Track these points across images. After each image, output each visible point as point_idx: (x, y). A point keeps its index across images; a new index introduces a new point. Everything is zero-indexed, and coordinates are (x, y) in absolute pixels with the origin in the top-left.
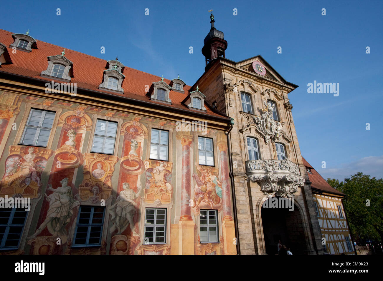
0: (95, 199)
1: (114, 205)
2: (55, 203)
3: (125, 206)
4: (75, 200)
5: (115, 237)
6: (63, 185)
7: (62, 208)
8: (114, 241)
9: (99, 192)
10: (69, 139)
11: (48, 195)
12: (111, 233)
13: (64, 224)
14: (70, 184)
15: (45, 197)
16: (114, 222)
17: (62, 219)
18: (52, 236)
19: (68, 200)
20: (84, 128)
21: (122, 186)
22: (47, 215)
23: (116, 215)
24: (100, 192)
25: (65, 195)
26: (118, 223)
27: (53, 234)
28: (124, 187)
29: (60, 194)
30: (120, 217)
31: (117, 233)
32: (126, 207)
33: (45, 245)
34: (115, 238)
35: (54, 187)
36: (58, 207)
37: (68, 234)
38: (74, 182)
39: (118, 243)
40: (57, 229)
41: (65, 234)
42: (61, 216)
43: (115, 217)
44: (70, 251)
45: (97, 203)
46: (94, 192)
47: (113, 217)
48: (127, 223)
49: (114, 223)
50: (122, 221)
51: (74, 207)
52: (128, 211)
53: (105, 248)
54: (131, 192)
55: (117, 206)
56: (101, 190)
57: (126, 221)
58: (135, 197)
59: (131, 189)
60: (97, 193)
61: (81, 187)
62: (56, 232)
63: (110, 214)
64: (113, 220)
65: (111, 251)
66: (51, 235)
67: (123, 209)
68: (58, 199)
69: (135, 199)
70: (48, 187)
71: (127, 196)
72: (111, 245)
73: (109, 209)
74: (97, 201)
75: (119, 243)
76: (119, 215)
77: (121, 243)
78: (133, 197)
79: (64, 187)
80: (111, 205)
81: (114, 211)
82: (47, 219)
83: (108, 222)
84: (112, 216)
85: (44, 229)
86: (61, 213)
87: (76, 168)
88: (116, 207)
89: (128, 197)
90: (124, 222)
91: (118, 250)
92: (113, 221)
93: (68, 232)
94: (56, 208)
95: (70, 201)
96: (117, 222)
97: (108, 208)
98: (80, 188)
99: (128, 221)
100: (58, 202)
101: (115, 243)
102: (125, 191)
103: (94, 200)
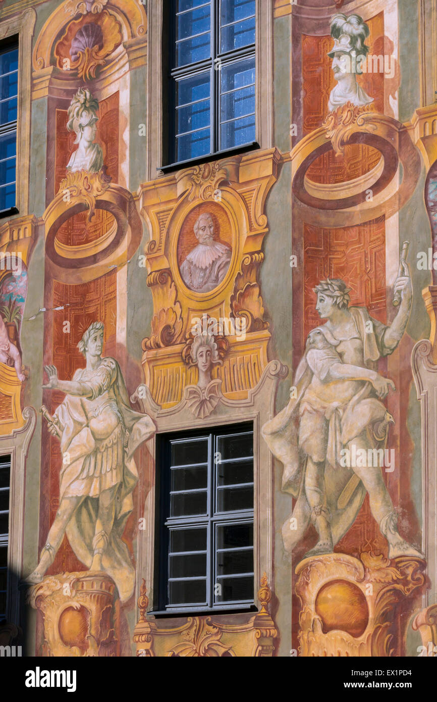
0: (205, 395)
1: (288, 410)
2: (77, 438)
3: (335, 404)
4: (136, 414)
5: (306, 565)
6: (90, 358)
7: (99, 456)
8: (307, 584)
9: (216, 360)
10: (75, 143)
11: (52, 412)
12: (288, 546)
13: (117, 522)
14: (109, 349)
15: (45, 421)
16: (295, 494)
17: (105, 501)
18: (88, 573)
19: (113, 420)
20: (122, 62)
21: (310, 302)
22: (62, 490)
23: (302, 460)
24: (220, 358)
25: (100, 401)
26: (313, 498)
27: (88, 563)
28: (325, 306)
29: (84, 399)
30: (321, 465)
31: (313, 546)
32: (341, 411)
33: (70, 608)
34: (306, 570)
35: (62, 377)
36: (88, 456)
37: (133, 563)
38: (121, 336)
39: (323, 594)
40: (98, 543)
41: (124, 564)
42: (102, 491)
43: (296, 466)
44: (149, 630)
45: (214, 412)
46: (200, 365)
47: (289, 472)
48: (355, 494)
49: (294, 501)
50: (330, 483)
51: (136, 445)
52: (355, 432)
53: (273, 619)
54: (358, 325)
55: (302, 410)
56: (224, 346)
57: (352, 484)
58: (381, 346)
59: (356, 305)
60: (212, 366)
61: (150, 348)
62: (97, 557)
63: (274, 459)
64: (289, 484)
65: (300, 634)
66: (84, 568)
67: (327, 422)
68: (82, 419)
69: (383, 358)
70: (47, 379)
71: (339, 349)
72: (297, 604)
73: (269, 431)
74: (215, 403)
75: (329, 594)
76: (316, 458)
77: (336, 594)
78: (371, 351)
79: (93, 366)
80: (275, 414)
81: (291, 442)
82: (65, 506)
83: (269, 496)
84: (282, 466)
85: (61, 548)
86: (100, 477)
87: (121, 265)
88: (296, 420)
89: (345, 357)
90: (341, 488)
91: (326, 629)
92: (291, 491)
93: (132, 552)
94: (82, 460)
95: (121, 420)
96: (308, 492)
97: (262, 429)
98: (145, 356)
99: (361, 484)
100: (85, 433)
101: (311, 594)
102: (328, 324)
103: (203, 403)
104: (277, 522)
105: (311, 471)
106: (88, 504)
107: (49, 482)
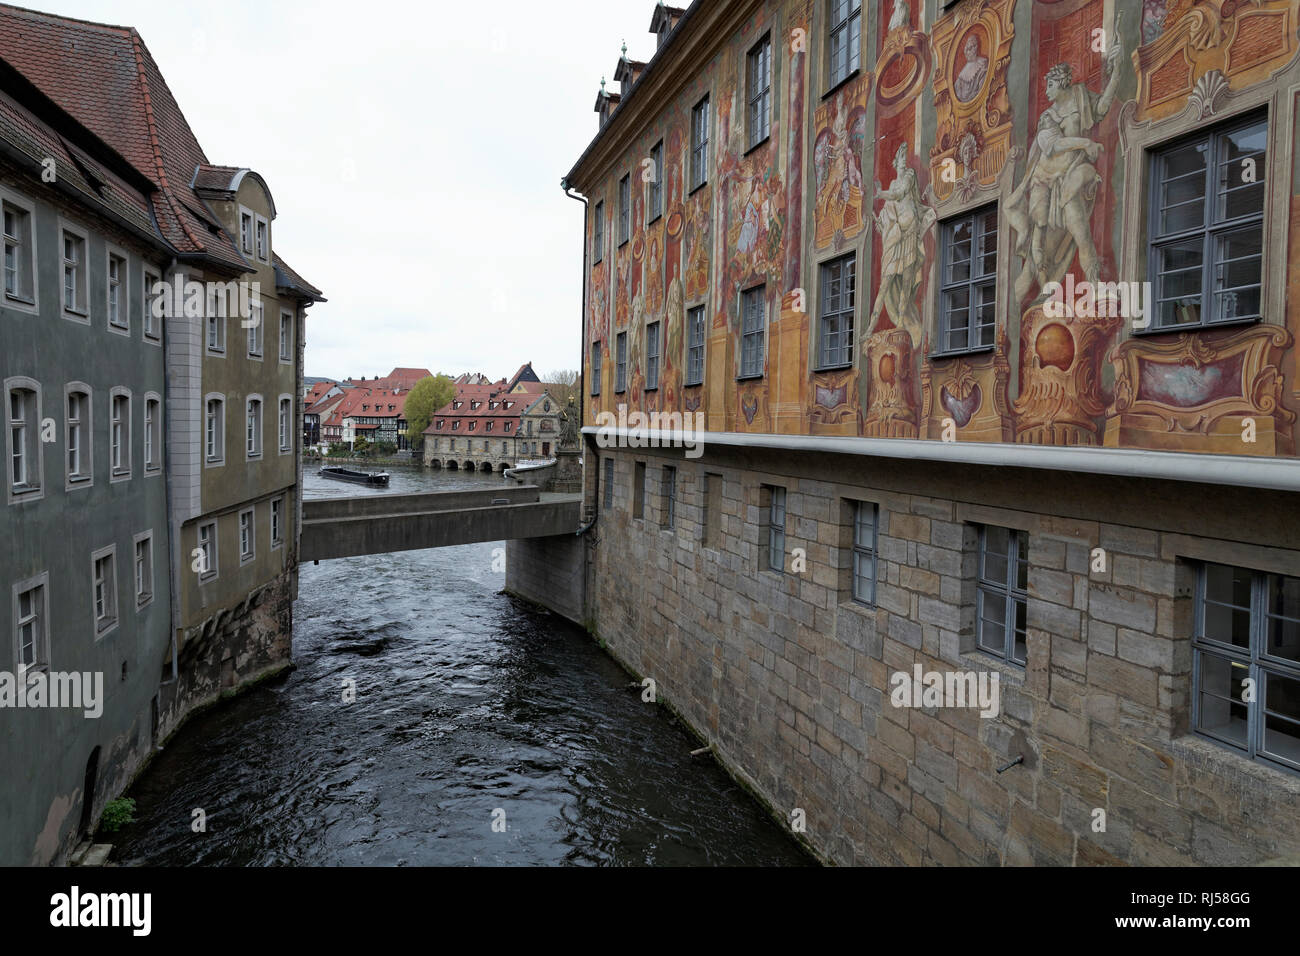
0: (967, 185)
1: (1022, 186)
2: (891, 232)
3: (1057, 174)
4: (925, 207)
5: (1030, 313)
6: (899, 171)
7: (903, 244)
8: (1030, 328)
9: (976, 155)
11: (878, 215)
12: (1018, 299)
13: (912, 292)
14: (911, 162)
15: (874, 222)
16: (1024, 255)
17: (906, 277)
18: (896, 330)
19: (911, 215)
21: (1042, 89)
22: (883, 270)
23: (1030, 225)
24: (979, 152)
25: (905, 201)
26: (1037, 257)
27: (896, 323)
28: (1052, 90)
29: (896, 202)
30: (1044, 229)
31: (1035, 297)
32: (1061, 179)
33: (886, 356)
34: (1030, 318)
35: (883, 189)
36: (897, 244)
37: (921, 321)
38: (918, 150)
39: (1042, 336)
40: (902, 308)
41: (916, 322)
42: (905, 269)
43: (1026, 231)
44: (928, 369)
45: (972, 198)
46: (965, 160)
47: (1020, 239)
48: (1068, 250)
49: (1024, 261)
50: (1050, 243)
51: (924, 232)
52: (1071, 195)
53: (1007, 358)
54: (1077, 100)
55: (1032, 184)
56: (981, 142)
57: (1067, 241)
58: (1095, 114)
59: (1077, 83)
60: (973, 160)
61: (934, 155)
62: (901, 317)
63: (1011, 229)
64: (1021, 248)
65: (1025, 369)
66: (894, 326)
67: (1050, 190)
68: (893, 217)
69: (1096, 126)
70: (875, 191)
71: (1062, 126)
72: (1023, 345)
73: (1009, 206)
74: (973, 190)
75: (1045, 336)
76: (1040, 223)
77: (1052, 335)
78: (1087, 121)
79: (901, 176)
80: (1013, 191)
81: (1023, 213)
82: (884, 282)
83: (1007, 259)
84: (1016, 233)
85: (882, 313)
86: (904, 259)
87: (919, 94)
88: (1027, 194)
89: (1066, 132)
90: (1058, 245)
91: (1043, 365)
92: (1022, 253)
93: (920, 312)
94: (894, 248)
95: (916, 214)
96: (1034, 252)
97: (1004, 205)
98: (931, 161)
99: (1073, 240)
100: (896, 227)
101: (1033, 337)
102: (1054, 105)
103: (966, 191)
104: (1011, 279)
105: (1037, 234)
106: (897, 278)
107: (876, 267)
